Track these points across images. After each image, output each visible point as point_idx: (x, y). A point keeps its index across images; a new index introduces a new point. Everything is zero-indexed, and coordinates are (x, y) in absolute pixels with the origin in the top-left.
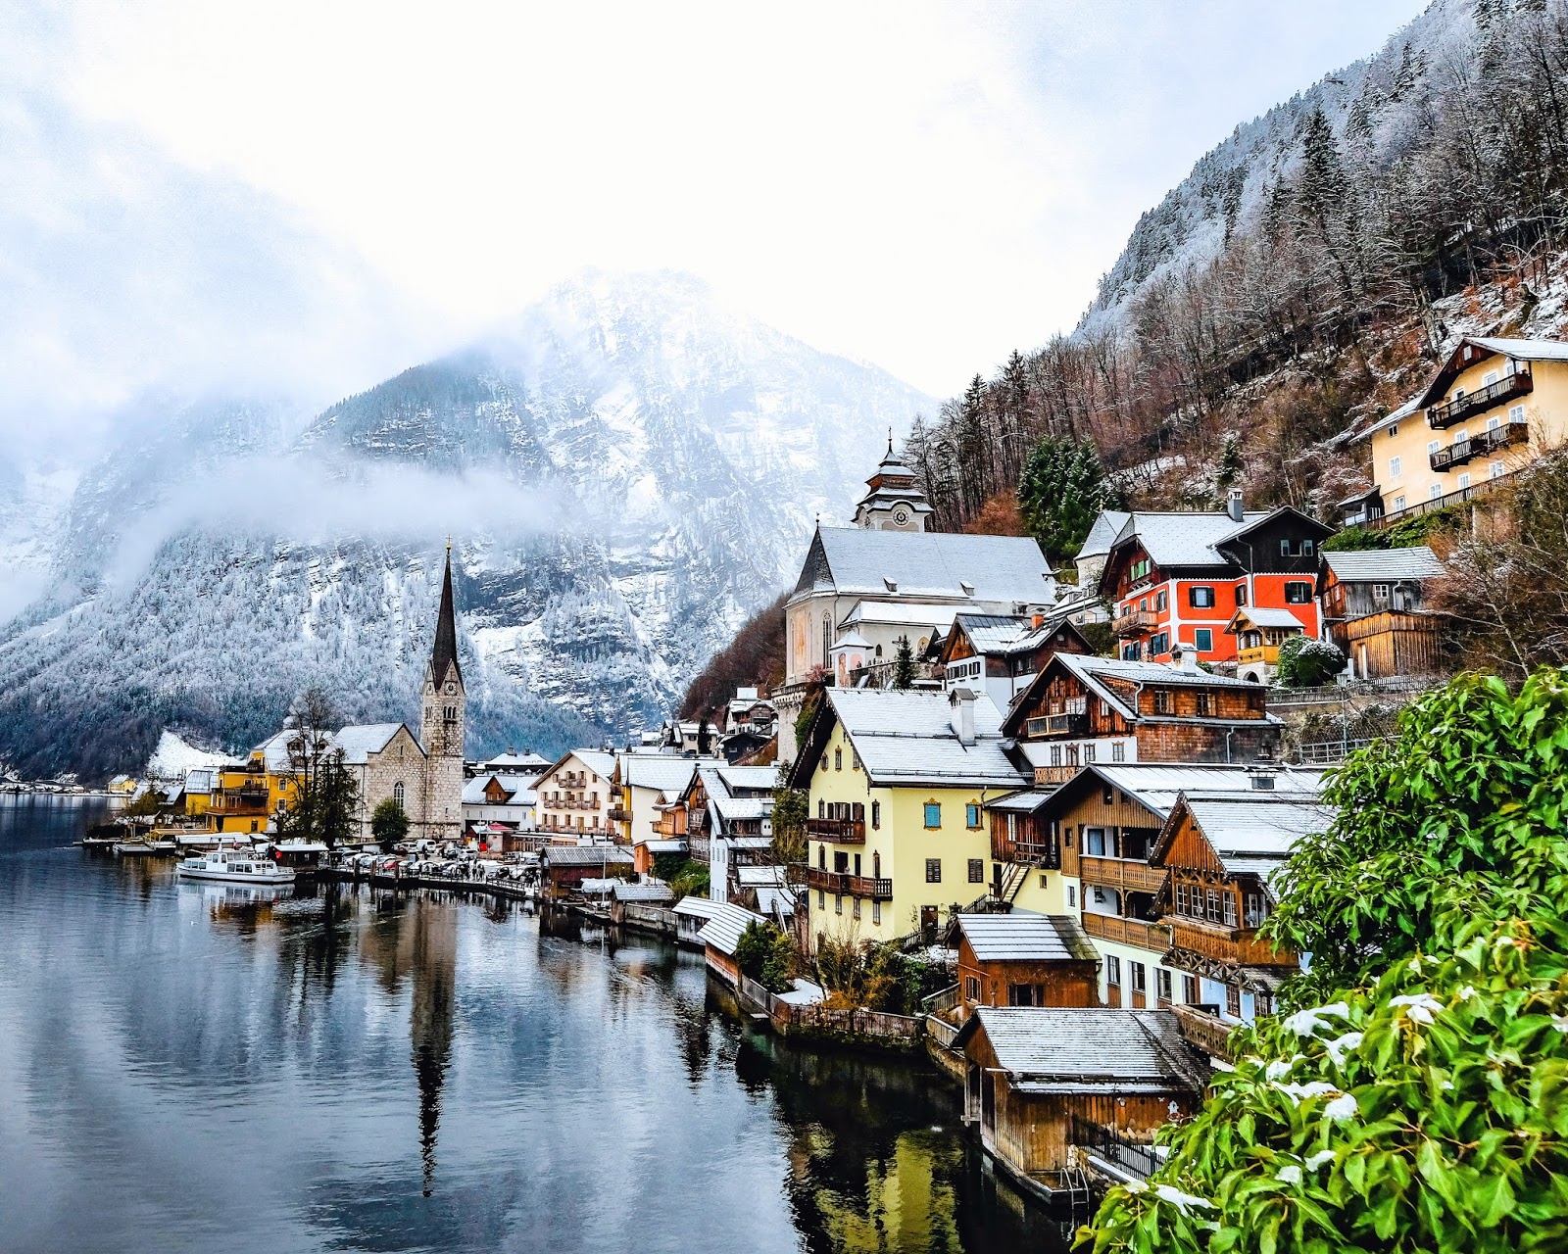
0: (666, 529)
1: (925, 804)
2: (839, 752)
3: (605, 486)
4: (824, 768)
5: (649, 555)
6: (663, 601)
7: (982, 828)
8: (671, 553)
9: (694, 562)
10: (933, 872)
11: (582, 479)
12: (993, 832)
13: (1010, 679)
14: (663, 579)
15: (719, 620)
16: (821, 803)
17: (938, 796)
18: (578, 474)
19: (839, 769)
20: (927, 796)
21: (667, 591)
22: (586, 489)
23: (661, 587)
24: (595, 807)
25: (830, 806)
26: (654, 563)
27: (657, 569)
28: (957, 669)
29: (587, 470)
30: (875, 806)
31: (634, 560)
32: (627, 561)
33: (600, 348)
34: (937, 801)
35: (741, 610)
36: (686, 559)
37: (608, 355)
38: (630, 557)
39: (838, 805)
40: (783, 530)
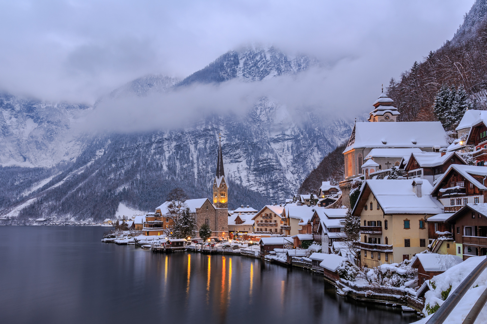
0: (291, 124)
1: (404, 221)
2: (371, 204)
3: (267, 110)
4: (366, 209)
5: (284, 135)
6: (291, 151)
7: (425, 228)
8: (293, 134)
9: (302, 136)
10: (407, 243)
11: (259, 108)
12: (429, 229)
13: (433, 176)
14: (290, 143)
15: (312, 157)
16: (365, 221)
17: (409, 218)
18: (257, 107)
19: (371, 209)
20: (405, 218)
21: (292, 147)
22: (261, 112)
23: (290, 146)
24: (276, 225)
25: (368, 222)
26: (287, 137)
27: (288, 139)
28: (412, 173)
29: (261, 105)
30: (386, 221)
31: (279, 137)
32: (276, 137)
33: (264, 59)
34: (409, 219)
35: (320, 153)
36: (298, 136)
37: (267, 61)
38: (278, 135)
39: (371, 222)
40: (335, 122)
